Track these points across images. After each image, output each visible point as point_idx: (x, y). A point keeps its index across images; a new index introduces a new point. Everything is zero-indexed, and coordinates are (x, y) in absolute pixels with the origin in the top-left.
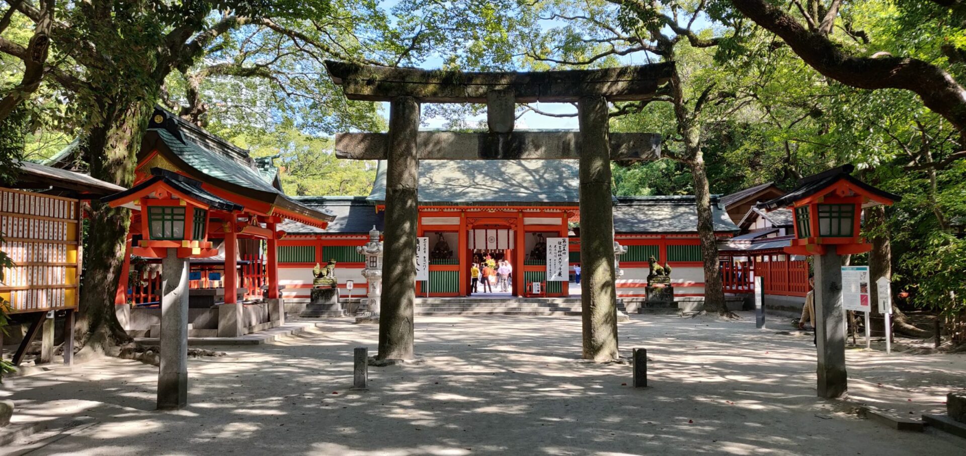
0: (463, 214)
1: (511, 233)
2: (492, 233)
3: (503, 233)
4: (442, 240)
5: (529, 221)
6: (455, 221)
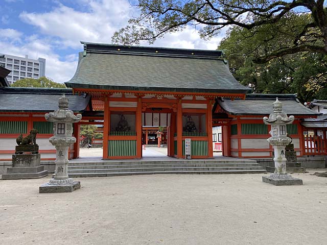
0: (140, 99)
1: (169, 115)
2: (156, 115)
3: (164, 115)
4: (123, 119)
5: (185, 106)
6: (134, 105)
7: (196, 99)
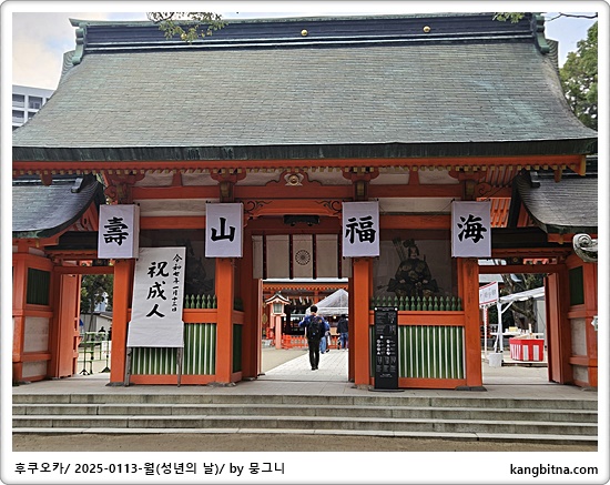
2: (303, 242)
7: (423, 180)
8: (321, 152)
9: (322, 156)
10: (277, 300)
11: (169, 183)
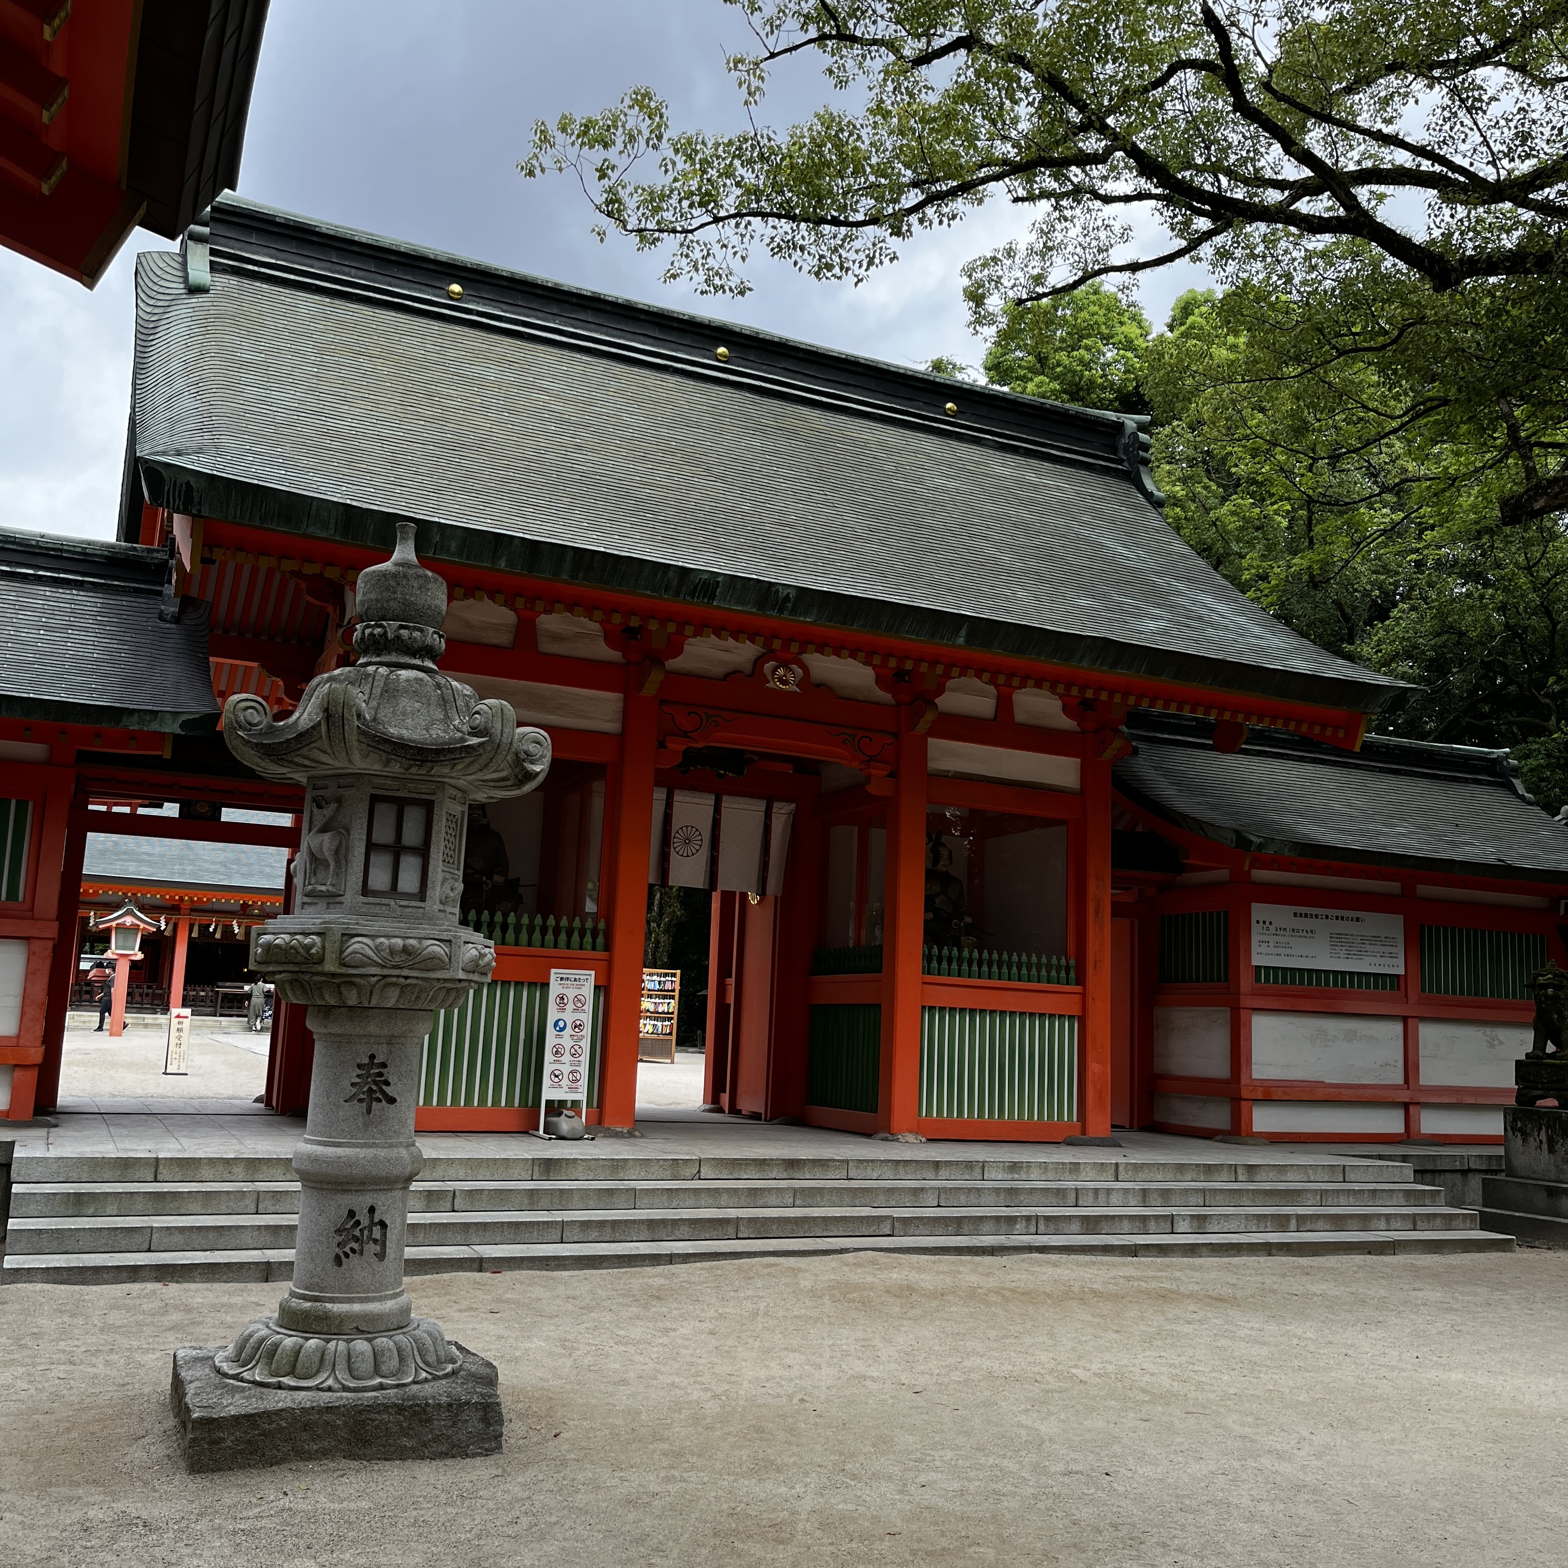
6: (601, 711)
7: (1018, 714)
8: (963, 633)
9: (961, 641)
10: (129, 920)
11: (504, 639)
